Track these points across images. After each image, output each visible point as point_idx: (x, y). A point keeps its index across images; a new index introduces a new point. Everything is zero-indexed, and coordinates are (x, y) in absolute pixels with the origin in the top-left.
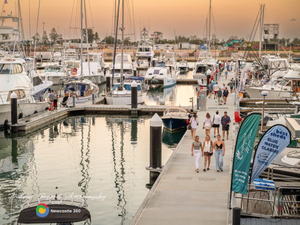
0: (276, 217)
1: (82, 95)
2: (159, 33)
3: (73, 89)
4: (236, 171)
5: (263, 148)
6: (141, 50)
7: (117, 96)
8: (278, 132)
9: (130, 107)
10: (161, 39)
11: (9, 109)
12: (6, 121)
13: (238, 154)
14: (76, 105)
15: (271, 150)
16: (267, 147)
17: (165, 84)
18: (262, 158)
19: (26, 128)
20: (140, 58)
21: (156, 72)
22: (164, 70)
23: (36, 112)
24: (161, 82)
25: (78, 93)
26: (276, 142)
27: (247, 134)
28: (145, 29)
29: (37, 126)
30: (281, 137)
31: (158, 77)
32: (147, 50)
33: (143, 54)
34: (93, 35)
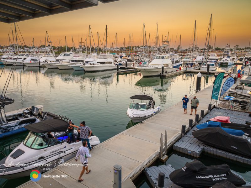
0: (229, 110)
1: (191, 67)
2: (238, 46)
3: (188, 65)
4: (214, 92)
5: (225, 85)
6: (225, 52)
7: (203, 67)
8: (231, 79)
9: (206, 71)
10: (239, 48)
11: (161, 70)
12: (161, 74)
13: (215, 86)
14: (187, 70)
15: (228, 86)
16: (227, 85)
17: (228, 64)
18: (224, 89)
19: (166, 76)
20: (224, 55)
21: (226, 60)
22: (229, 59)
23: (172, 71)
24: (227, 63)
25: (190, 66)
26: (230, 83)
27: (219, 79)
28: (227, 45)
29: (171, 76)
30: (232, 81)
31: (226, 61)
32: (228, 52)
33: (226, 53)
34: (211, 47)
